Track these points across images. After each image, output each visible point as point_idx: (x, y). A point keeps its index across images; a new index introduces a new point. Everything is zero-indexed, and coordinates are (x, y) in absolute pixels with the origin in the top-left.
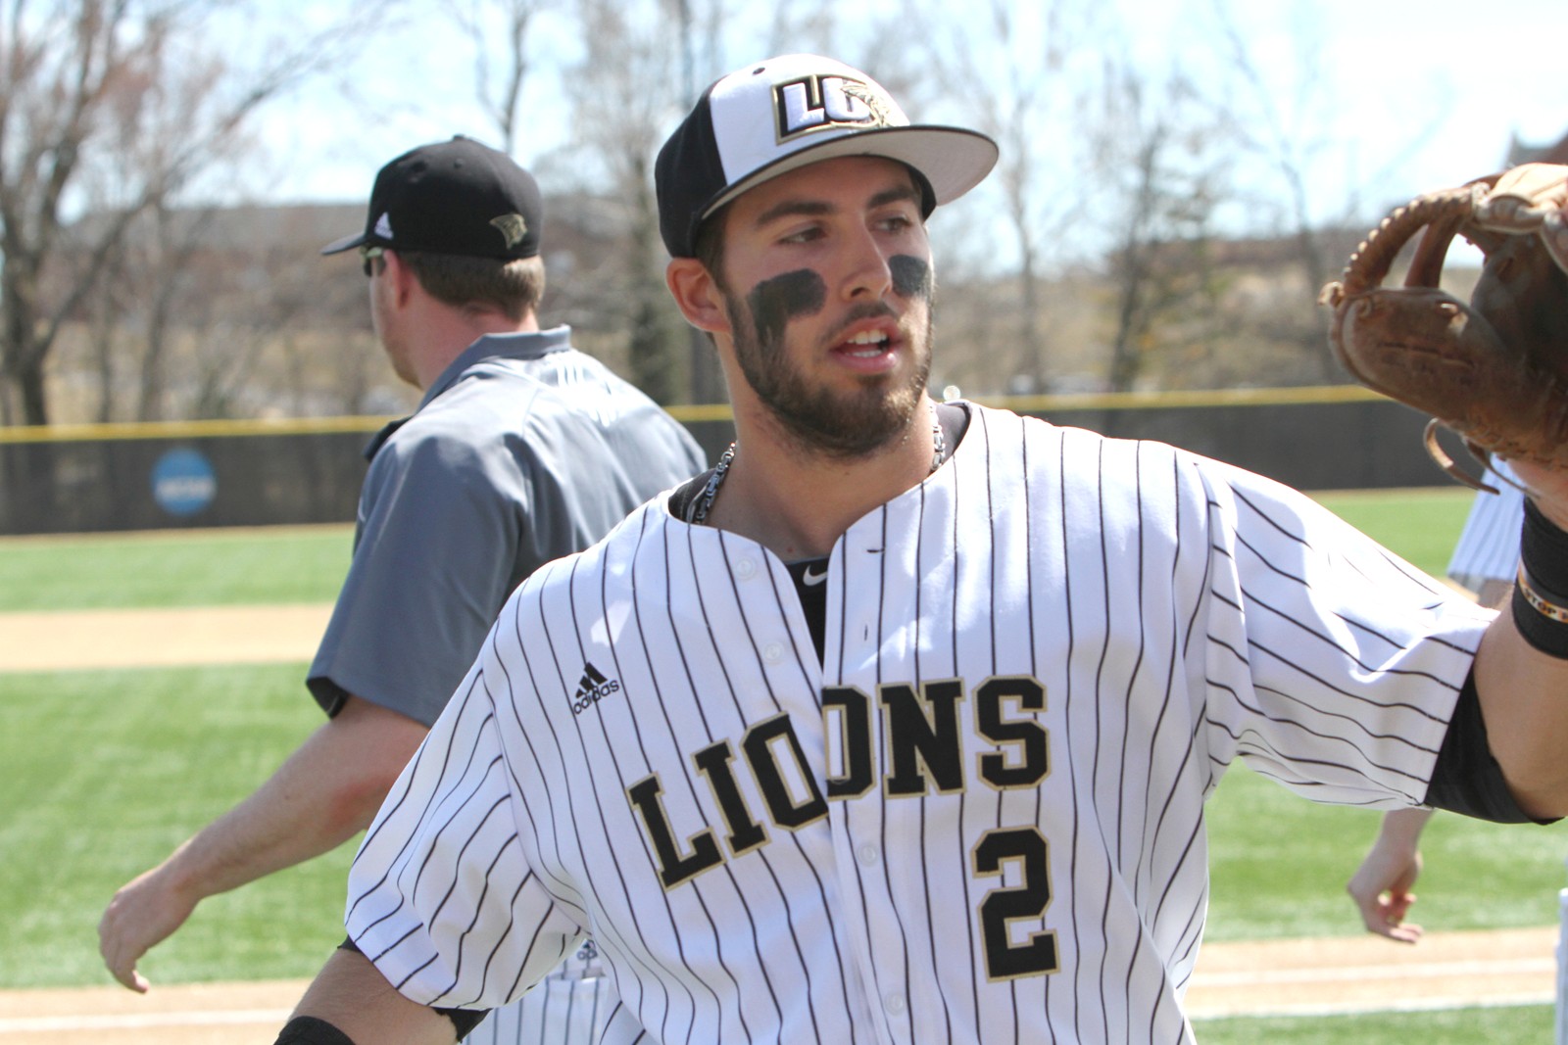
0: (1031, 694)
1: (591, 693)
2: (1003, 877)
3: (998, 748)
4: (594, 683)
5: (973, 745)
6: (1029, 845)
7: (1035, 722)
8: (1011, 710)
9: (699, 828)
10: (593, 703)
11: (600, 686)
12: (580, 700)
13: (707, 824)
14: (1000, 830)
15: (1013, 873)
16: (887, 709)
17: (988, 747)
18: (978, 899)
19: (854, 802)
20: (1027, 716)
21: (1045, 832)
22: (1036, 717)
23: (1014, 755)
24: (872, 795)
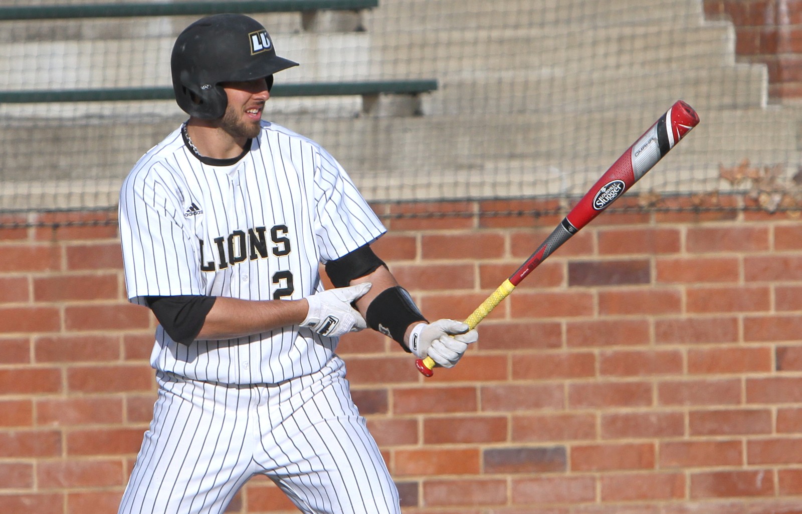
0: (284, 229)
1: (193, 212)
2: (280, 285)
3: (277, 245)
4: (195, 209)
5: (270, 245)
6: (288, 275)
7: (286, 237)
8: (280, 234)
9: (211, 260)
10: (194, 215)
11: (197, 211)
12: (188, 213)
13: (214, 259)
14: (280, 271)
15: (283, 283)
16: (249, 235)
17: (274, 245)
18: (273, 291)
19: (241, 263)
20: (283, 235)
21: (291, 271)
22: (286, 235)
23: (281, 247)
24: (247, 260)
